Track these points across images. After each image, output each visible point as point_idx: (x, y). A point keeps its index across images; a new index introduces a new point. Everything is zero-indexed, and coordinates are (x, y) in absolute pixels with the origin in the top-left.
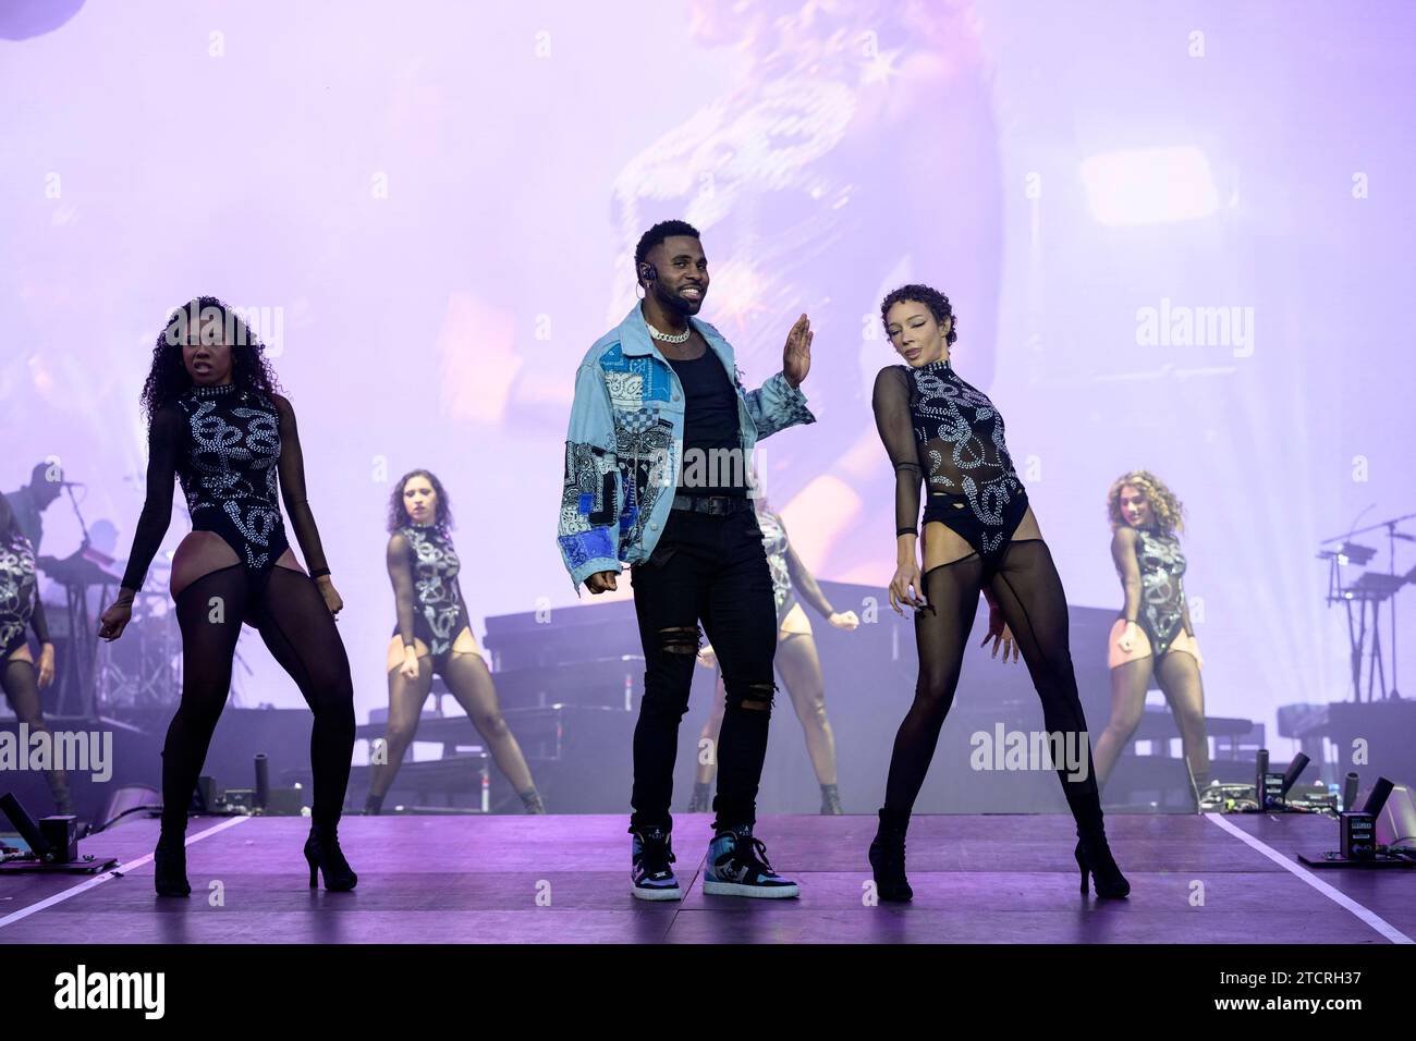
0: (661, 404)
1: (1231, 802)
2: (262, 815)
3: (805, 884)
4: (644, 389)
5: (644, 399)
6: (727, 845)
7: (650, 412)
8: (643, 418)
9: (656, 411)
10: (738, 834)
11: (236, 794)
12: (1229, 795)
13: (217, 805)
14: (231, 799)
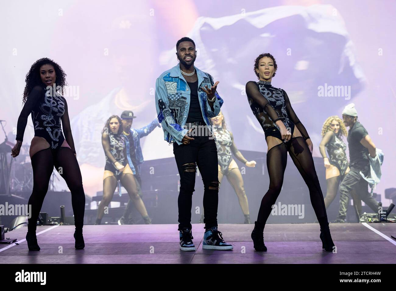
0: (183, 92)
1: (370, 219)
2: (63, 225)
3: (235, 246)
4: (177, 87)
5: (177, 90)
6: (210, 233)
7: (179, 94)
8: (177, 96)
9: (181, 94)
10: (213, 230)
11: (55, 218)
12: (369, 217)
13: (49, 222)
14: (53, 220)
